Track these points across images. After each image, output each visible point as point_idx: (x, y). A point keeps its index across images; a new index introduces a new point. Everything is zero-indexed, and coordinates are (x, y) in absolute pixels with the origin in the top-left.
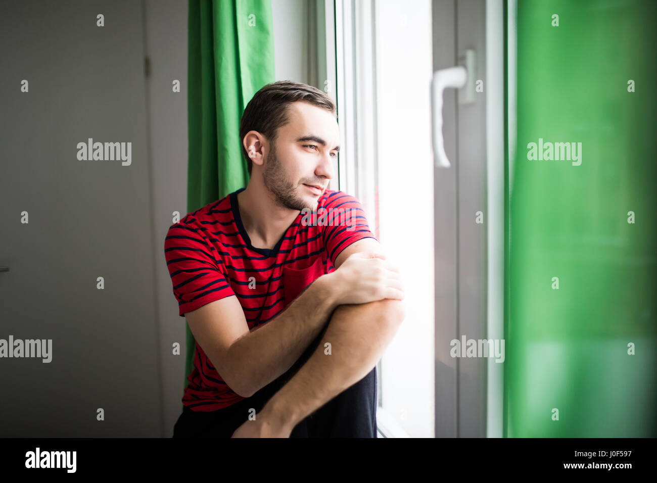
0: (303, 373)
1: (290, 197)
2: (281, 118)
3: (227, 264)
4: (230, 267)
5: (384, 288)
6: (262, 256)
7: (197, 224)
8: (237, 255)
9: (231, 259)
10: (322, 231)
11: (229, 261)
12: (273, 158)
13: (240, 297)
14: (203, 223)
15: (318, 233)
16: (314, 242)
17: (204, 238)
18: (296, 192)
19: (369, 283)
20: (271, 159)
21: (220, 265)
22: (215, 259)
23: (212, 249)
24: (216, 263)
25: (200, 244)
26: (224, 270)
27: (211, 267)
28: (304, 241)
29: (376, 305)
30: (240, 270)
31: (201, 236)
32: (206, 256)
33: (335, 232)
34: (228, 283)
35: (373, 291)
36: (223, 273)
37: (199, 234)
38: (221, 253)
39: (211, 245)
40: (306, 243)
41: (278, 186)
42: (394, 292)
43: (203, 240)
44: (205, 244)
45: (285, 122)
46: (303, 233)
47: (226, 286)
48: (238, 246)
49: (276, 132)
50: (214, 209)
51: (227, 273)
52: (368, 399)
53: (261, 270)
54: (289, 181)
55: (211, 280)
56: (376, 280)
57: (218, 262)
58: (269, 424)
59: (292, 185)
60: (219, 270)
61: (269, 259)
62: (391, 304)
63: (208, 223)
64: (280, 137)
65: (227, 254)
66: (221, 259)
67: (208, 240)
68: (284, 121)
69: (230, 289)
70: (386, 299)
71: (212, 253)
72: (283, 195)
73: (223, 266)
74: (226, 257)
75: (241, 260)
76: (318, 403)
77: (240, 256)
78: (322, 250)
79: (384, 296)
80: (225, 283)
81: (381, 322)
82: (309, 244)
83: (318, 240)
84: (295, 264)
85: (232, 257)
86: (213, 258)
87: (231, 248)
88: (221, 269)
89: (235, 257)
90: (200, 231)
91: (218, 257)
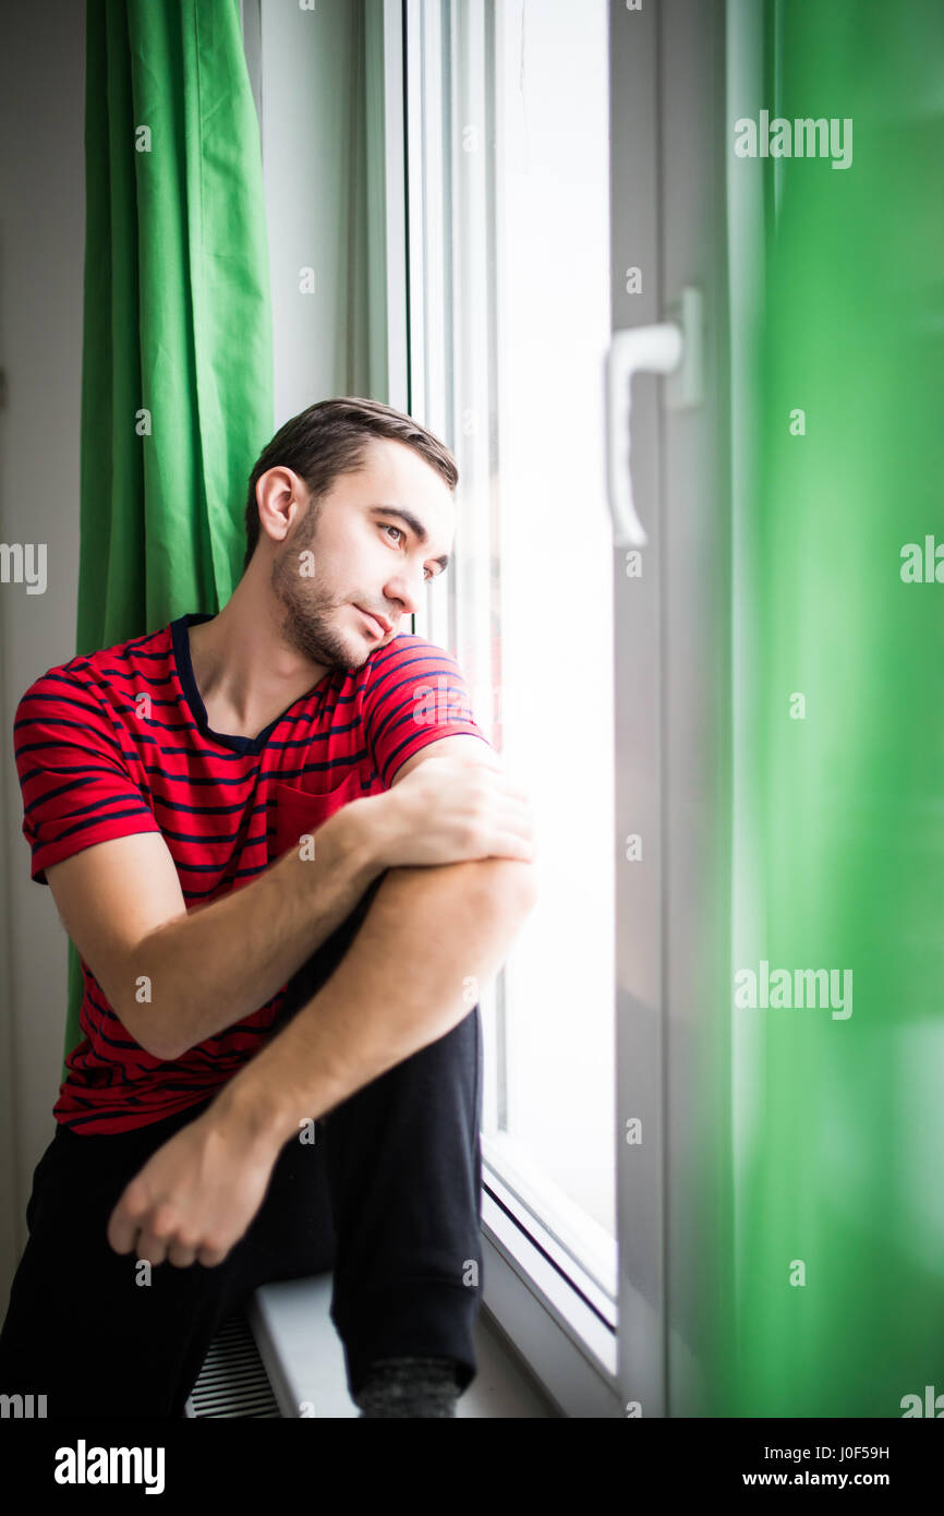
0: (304, 1021)
1: (318, 620)
2: (353, 457)
3: (149, 763)
4: (156, 771)
5: (488, 831)
6: (228, 752)
7: (91, 673)
8: (174, 744)
9: (160, 753)
10: (366, 715)
11: (155, 757)
12: (309, 531)
13: (171, 838)
14: (107, 672)
15: (354, 717)
16: (345, 735)
17: (100, 702)
18: (332, 615)
19: (456, 821)
20: (304, 531)
21: (131, 763)
22: (120, 749)
23: (115, 727)
24: (123, 757)
25: (90, 713)
26: (141, 776)
27: (109, 767)
28: (324, 731)
29: (470, 869)
30: (180, 778)
31: (95, 698)
32: (102, 742)
33: (394, 717)
34: (148, 804)
35: (463, 837)
36: (138, 782)
37: (92, 694)
38: (137, 738)
39: (116, 717)
40: (326, 736)
41: (301, 591)
42: (509, 842)
43: (97, 705)
44: (103, 715)
45: (357, 467)
46: (326, 714)
47: (141, 811)
48: (178, 727)
49: (333, 482)
50: (134, 649)
51: (148, 783)
52: (459, 1088)
53: (225, 782)
54: (328, 587)
55: (105, 795)
56: (470, 812)
57: (127, 756)
58: (222, 1135)
59: (331, 598)
60: (128, 774)
61: (246, 758)
62: (505, 869)
63: (116, 673)
64: (337, 493)
65: (151, 741)
66: (134, 749)
67: (109, 708)
68: (356, 465)
69: (148, 816)
70: (491, 859)
71: (117, 737)
72: (305, 612)
73: (137, 766)
74: (147, 747)
75: (183, 757)
76: (337, 1087)
77: (182, 749)
78: (361, 755)
79: (485, 851)
80: (140, 804)
81: (480, 908)
82: (333, 738)
83: (354, 730)
84: (299, 780)
85: (162, 749)
86: (116, 746)
87: (162, 730)
88: (134, 773)
89: (169, 751)
90: (95, 688)
91: (129, 745)
